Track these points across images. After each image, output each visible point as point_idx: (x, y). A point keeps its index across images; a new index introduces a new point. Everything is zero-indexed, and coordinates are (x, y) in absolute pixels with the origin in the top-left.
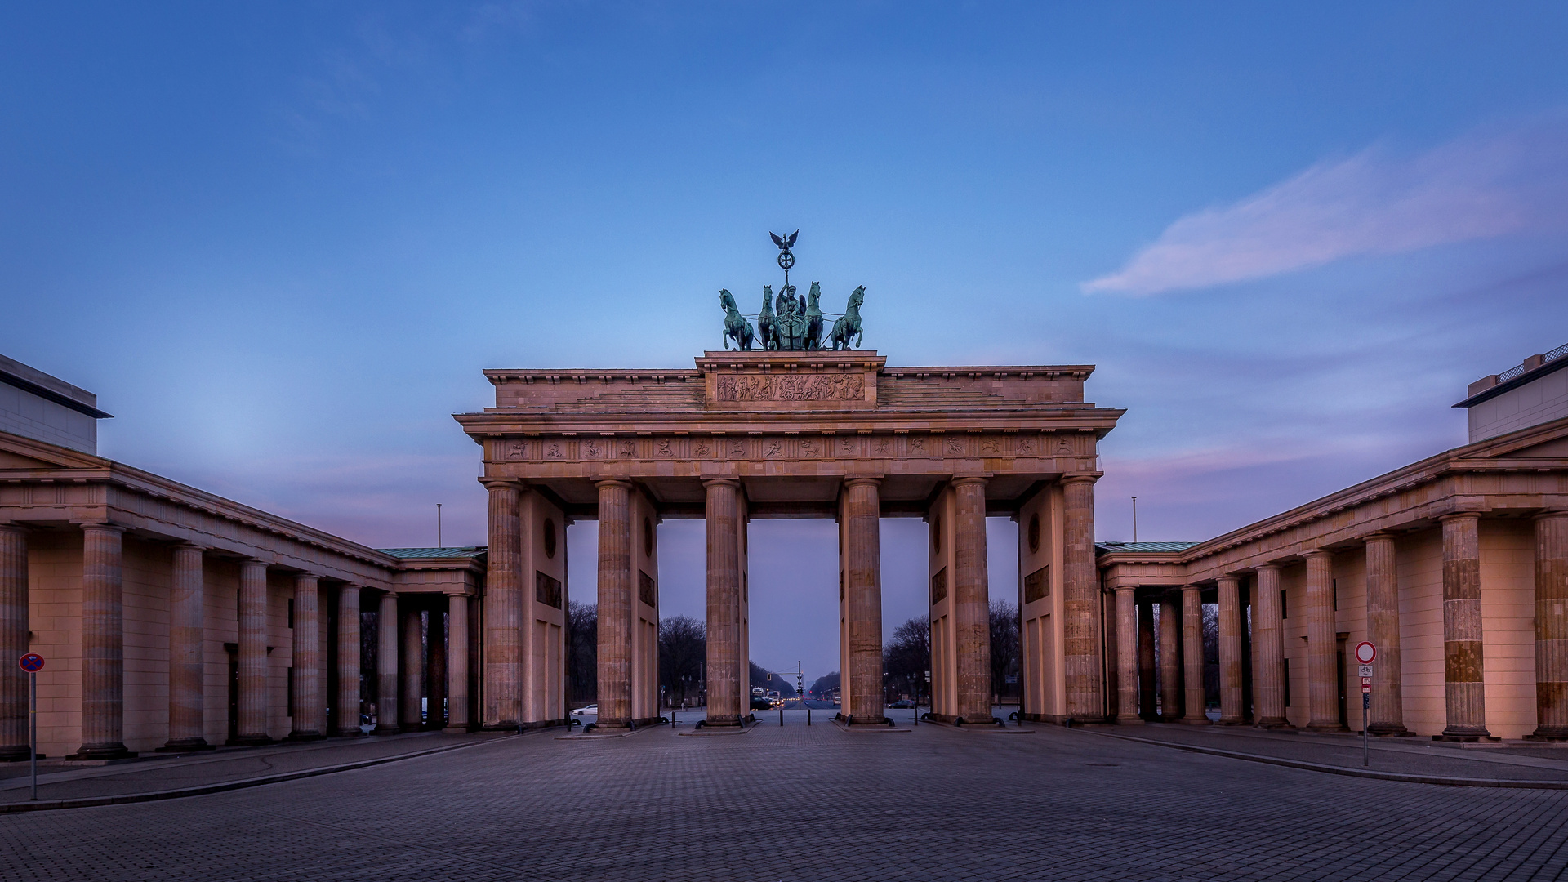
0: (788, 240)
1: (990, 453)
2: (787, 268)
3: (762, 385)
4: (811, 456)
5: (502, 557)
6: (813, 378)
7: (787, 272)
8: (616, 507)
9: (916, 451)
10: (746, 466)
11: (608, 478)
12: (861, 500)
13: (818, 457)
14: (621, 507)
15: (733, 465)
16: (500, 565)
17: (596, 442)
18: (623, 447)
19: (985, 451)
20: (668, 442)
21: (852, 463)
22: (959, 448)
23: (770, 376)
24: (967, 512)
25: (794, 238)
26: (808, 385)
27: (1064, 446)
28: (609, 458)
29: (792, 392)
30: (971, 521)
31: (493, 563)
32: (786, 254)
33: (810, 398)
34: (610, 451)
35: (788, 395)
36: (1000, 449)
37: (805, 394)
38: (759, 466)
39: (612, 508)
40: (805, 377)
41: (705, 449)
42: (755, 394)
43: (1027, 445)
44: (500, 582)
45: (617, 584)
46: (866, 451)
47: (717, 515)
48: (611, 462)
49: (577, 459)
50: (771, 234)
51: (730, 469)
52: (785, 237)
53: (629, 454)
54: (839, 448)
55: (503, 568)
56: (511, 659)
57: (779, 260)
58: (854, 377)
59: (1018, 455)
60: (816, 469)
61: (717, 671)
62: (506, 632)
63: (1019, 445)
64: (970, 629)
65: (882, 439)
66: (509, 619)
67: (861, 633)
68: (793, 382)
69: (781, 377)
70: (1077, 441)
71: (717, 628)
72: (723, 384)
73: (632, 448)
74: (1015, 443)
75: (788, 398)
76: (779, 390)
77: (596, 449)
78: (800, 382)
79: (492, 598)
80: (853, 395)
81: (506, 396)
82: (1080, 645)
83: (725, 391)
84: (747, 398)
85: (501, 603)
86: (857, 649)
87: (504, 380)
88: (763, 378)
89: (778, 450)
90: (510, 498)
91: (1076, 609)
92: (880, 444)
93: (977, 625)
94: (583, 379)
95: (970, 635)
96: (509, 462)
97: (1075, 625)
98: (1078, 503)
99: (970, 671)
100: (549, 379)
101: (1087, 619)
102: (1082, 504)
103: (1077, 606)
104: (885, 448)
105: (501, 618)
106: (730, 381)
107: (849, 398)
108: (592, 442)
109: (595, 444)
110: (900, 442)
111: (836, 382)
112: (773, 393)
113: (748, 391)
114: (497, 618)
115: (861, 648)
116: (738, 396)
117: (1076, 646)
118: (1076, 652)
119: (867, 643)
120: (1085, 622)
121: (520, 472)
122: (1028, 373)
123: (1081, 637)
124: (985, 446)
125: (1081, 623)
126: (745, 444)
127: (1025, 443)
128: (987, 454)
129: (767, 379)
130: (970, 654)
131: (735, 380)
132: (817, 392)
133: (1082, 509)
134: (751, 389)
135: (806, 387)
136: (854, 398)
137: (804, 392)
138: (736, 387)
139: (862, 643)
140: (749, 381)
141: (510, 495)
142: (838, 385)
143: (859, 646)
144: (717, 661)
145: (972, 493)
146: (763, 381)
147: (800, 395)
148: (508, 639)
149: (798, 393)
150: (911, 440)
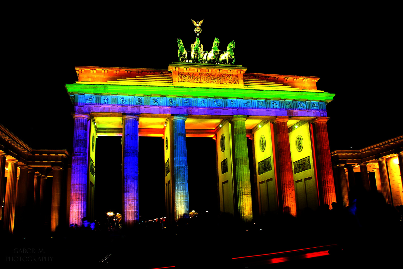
3: (197, 77)
4: (218, 107)
5: (80, 150)
6: (217, 75)
9: (260, 107)
11: (130, 114)
13: (221, 107)
18: (137, 101)
20: (157, 99)
21: (235, 111)
22: (277, 106)
33: (216, 82)
34: (131, 102)
35: (207, 80)
36: (292, 106)
38: (196, 111)
39: (131, 127)
47: (178, 132)
48: (131, 107)
49: (116, 106)
51: (184, 112)
55: (80, 155)
59: (299, 110)
60: (221, 113)
61: (180, 206)
62: (81, 186)
63: (299, 106)
64: (287, 183)
65: (247, 101)
66: (82, 180)
67: (243, 187)
68: (209, 75)
69: (204, 73)
70: (320, 105)
71: (179, 185)
72: (180, 74)
73: (141, 101)
74: (298, 104)
75: (208, 82)
76: (203, 79)
77: (125, 101)
78: (212, 75)
79: (75, 169)
80: (234, 82)
81: (83, 77)
82: (329, 189)
83: (181, 78)
84: (190, 81)
85: (79, 172)
86: (241, 194)
87: (83, 70)
88: (197, 73)
89: (205, 104)
90: (84, 122)
91: (327, 174)
92: (247, 103)
93: (290, 182)
94: (118, 72)
95: (288, 186)
96: (86, 106)
97: (326, 181)
98: (322, 130)
99: (289, 202)
100: (103, 71)
101: (331, 178)
102: (324, 130)
103: (327, 173)
104: (248, 105)
105: (79, 179)
106: (183, 73)
107: (233, 83)
108: (123, 98)
109: (124, 99)
110: (254, 103)
111: (227, 76)
112: (201, 79)
113: (191, 78)
114: (77, 179)
115: (243, 194)
116: (187, 80)
117: (327, 190)
118: (327, 192)
119: (246, 191)
120: (330, 179)
121: (90, 110)
122: (297, 79)
123: (329, 186)
124: (287, 105)
125: (328, 180)
126: (190, 101)
127: (301, 105)
128: (288, 109)
129: (198, 74)
130: (288, 195)
131: (185, 73)
132: (219, 80)
133: (324, 132)
134: (192, 77)
135: (214, 78)
136: (235, 84)
137: (214, 79)
138: (186, 76)
139: (243, 191)
140: (191, 74)
141: (85, 121)
142: (228, 78)
143: (242, 192)
144: (179, 201)
145: (284, 125)
146: (197, 75)
147: (213, 81)
148: (82, 190)
149: (212, 80)
150: (259, 103)
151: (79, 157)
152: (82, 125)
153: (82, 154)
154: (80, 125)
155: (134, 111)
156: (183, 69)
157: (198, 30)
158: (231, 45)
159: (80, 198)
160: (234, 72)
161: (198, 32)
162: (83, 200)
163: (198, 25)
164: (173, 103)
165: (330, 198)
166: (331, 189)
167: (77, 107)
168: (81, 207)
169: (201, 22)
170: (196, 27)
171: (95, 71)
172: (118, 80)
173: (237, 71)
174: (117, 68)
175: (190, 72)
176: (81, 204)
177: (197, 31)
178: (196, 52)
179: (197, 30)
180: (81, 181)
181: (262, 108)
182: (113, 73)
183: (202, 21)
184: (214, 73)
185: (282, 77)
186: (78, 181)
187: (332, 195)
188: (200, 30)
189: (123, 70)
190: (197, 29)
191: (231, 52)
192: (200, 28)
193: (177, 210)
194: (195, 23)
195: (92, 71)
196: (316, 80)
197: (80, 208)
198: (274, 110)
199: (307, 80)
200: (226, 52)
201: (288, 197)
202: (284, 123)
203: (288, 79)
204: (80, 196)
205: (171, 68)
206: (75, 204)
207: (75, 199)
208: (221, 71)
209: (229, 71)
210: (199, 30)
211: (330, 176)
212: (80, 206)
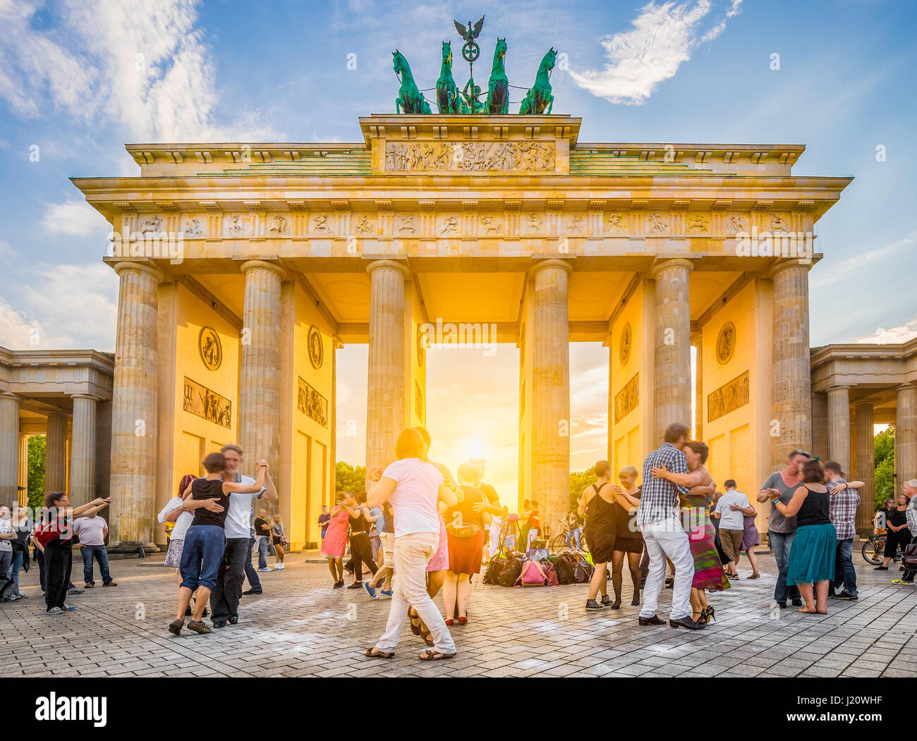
0: (473, 29)
1: (697, 232)
2: (471, 60)
3: (437, 153)
4: (492, 234)
6: (496, 146)
7: (471, 64)
8: (263, 293)
9: (613, 231)
10: (415, 246)
11: (254, 258)
12: (549, 286)
13: (500, 235)
14: (268, 294)
15: (400, 244)
16: (126, 360)
17: (242, 217)
18: (273, 222)
19: (691, 230)
20: (325, 217)
21: (539, 242)
22: (663, 226)
23: (446, 143)
24: (671, 300)
25: (480, 25)
26: (491, 154)
27: (778, 225)
28: (256, 236)
29: (472, 162)
30: (676, 311)
31: (119, 358)
32: (471, 44)
33: (492, 168)
34: (257, 227)
35: (467, 164)
36: (708, 226)
37: (486, 163)
38: (431, 246)
39: (258, 292)
40: (487, 145)
41: (368, 225)
42: (429, 163)
43: (738, 223)
44: (125, 380)
45: (260, 383)
46: (556, 229)
47: (380, 302)
48: (259, 240)
49: (219, 237)
50: (456, 23)
51: (397, 249)
52: (470, 23)
53: (280, 231)
54: (525, 225)
56: (136, 470)
57: (463, 51)
58: (544, 145)
65: (574, 215)
68: (472, 151)
69: (459, 144)
72: (391, 152)
73: (283, 225)
76: (456, 160)
80: (542, 167)
83: (394, 161)
85: (126, 405)
88: (439, 145)
89: (454, 227)
90: (141, 284)
94: (237, 157)
100: (200, 157)
104: (578, 226)
105: (125, 422)
106: (400, 149)
107: (537, 169)
110: (595, 219)
112: (450, 163)
113: (421, 161)
116: (410, 167)
126: (415, 221)
129: (443, 147)
131: (406, 147)
132: (500, 162)
134: (425, 158)
135: (487, 156)
136: (543, 170)
138: (407, 156)
140: (422, 149)
141: (141, 280)
146: (438, 149)
150: (608, 217)
151: (124, 368)
152: (135, 291)
153: (133, 361)
154: (129, 290)
155: (265, 249)
171: (179, 158)
184: (488, 143)
208: (505, 133)
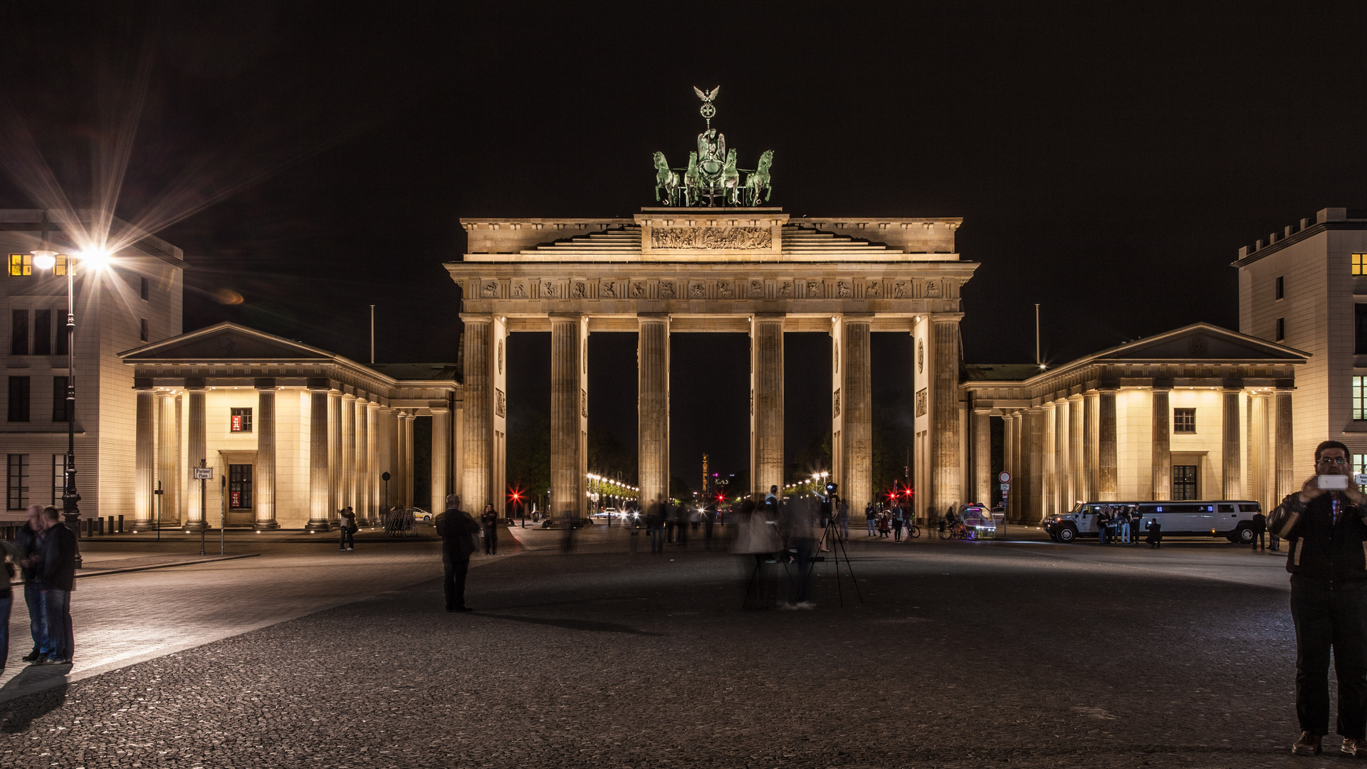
3: (688, 235)
4: (727, 297)
6: (729, 229)
8: (568, 339)
9: (812, 294)
10: (673, 305)
12: (767, 335)
13: (733, 297)
14: (571, 339)
15: (663, 304)
17: (552, 284)
18: (575, 289)
20: (611, 285)
21: (760, 303)
22: (848, 291)
23: (694, 227)
24: (854, 346)
26: (726, 235)
28: (563, 298)
29: (712, 241)
30: (858, 354)
31: (470, 385)
33: (727, 246)
34: (564, 292)
35: (709, 244)
36: (881, 293)
38: (684, 306)
39: (565, 339)
40: (723, 229)
42: (682, 242)
44: (475, 402)
45: (569, 404)
46: (772, 293)
47: (650, 346)
48: (565, 301)
49: (538, 299)
51: (661, 308)
53: (580, 294)
54: (750, 291)
55: (478, 388)
58: (764, 228)
59: (896, 298)
60: (731, 308)
61: (648, 479)
62: (480, 443)
63: (897, 290)
64: (855, 445)
65: (785, 283)
66: (482, 432)
67: (766, 448)
68: (713, 232)
69: (704, 228)
70: (944, 286)
71: (649, 442)
72: (656, 234)
73: (582, 290)
74: (894, 287)
75: (709, 246)
76: (701, 239)
77: (552, 290)
78: (719, 232)
79: (469, 414)
80: (763, 244)
81: (476, 240)
82: (943, 458)
83: (658, 240)
84: (676, 246)
85: (476, 419)
86: (762, 462)
87: (475, 226)
88: (689, 229)
89: (701, 292)
90: (483, 330)
91: (941, 429)
92: (784, 288)
93: (860, 442)
94: (540, 227)
95: (854, 450)
96: (483, 300)
97: (940, 442)
98: (944, 338)
99: (854, 480)
100: (513, 227)
101: (949, 437)
102: (947, 340)
103: (942, 426)
104: (788, 291)
105: (476, 431)
106: (662, 231)
107: (759, 246)
108: (550, 284)
109: (551, 286)
110: (800, 286)
111: (749, 232)
112: (697, 241)
113: (676, 240)
114: (473, 431)
115: (766, 461)
116: (669, 244)
117: (940, 460)
118: (940, 465)
119: (770, 456)
120: (948, 439)
121: (492, 309)
122: (907, 224)
123: (943, 452)
124: (870, 290)
125: (944, 441)
126: (673, 287)
127: (902, 287)
128: (871, 297)
129: (692, 230)
130: (854, 466)
131: (666, 230)
132: (732, 240)
133: (947, 344)
134: (679, 238)
135: (724, 237)
136: (763, 247)
137: (722, 241)
138: (666, 236)
139: (766, 456)
140: (678, 231)
141: (483, 327)
142: (750, 235)
143: (764, 459)
144: (648, 470)
145: (858, 330)
146: (689, 232)
147: (719, 243)
148: (482, 449)
149: (717, 242)
150: (809, 285)
151: (475, 393)
152: (480, 336)
153: (480, 387)
154: (476, 336)
155: (570, 308)
156: (661, 222)
157: (707, 111)
158: (766, 160)
159: (480, 463)
160: (764, 222)
161: (708, 114)
162: (483, 465)
163: (708, 98)
164: (641, 291)
165: (944, 477)
166: (948, 459)
167: (467, 304)
168: (482, 478)
169: (715, 92)
170: (703, 103)
171: (496, 227)
172: (539, 248)
173: (770, 222)
174: (538, 220)
175: (675, 226)
176: (482, 473)
177: (705, 113)
178: (690, 180)
179: (705, 111)
180: (480, 434)
181: (815, 297)
182: (531, 228)
183: (717, 89)
184: (723, 227)
185: (872, 223)
186: (476, 434)
187: (948, 471)
188: (713, 111)
189: (551, 224)
190: (705, 108)
191: (763, 176)
192: (712, 106)
193: (644, 485)
194: (700, 94)
195: (491, 227)
196: (957, 224)
197: (480, 480)
198: (840, 300)
199: (931, 226)
200: (755, 173)
201: (854, 471)
202: (860, 325)
203: (888, 226)
204: (480, 460)
205: (639, 219)
206: (471, 474)
207: (471, 465)
208: (736, 223)
209: (752, 223)
210: (711, 110)
211: (947, 433)
212: (480, 477)
